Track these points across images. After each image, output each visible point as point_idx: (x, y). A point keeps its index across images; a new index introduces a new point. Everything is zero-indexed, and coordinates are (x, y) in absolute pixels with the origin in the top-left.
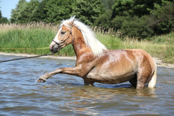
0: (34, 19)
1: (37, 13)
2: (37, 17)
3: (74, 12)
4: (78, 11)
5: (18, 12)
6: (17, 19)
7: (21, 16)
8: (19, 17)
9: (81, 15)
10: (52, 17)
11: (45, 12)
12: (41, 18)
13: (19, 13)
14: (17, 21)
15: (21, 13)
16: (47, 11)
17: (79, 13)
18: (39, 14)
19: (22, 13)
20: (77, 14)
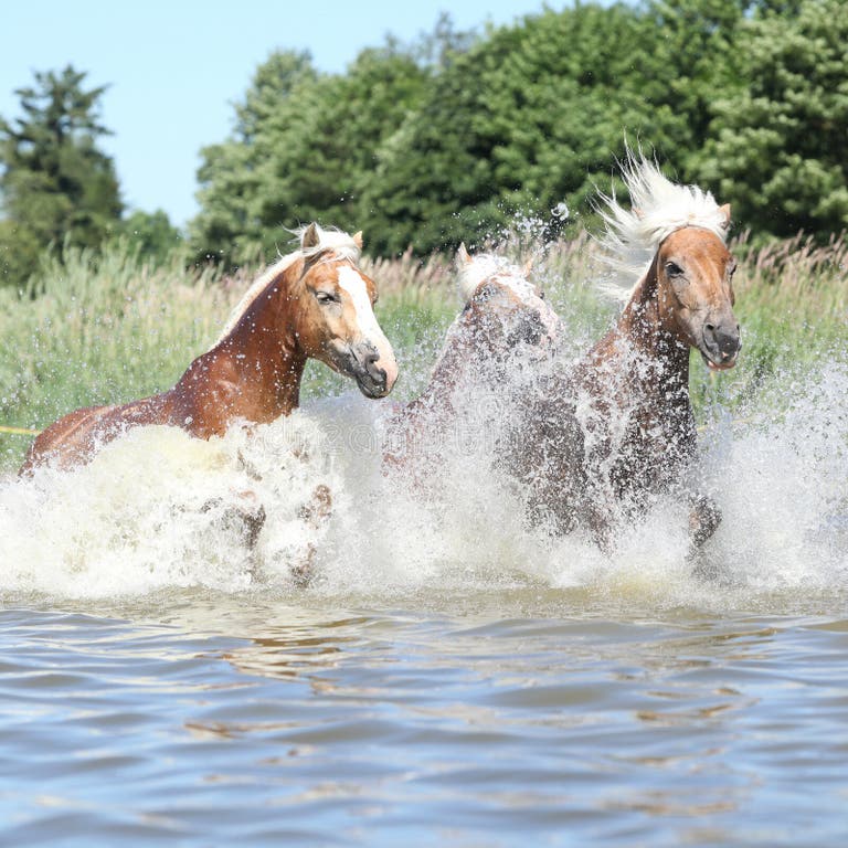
0: (396, 204)
1: (416, 158)
2: (422, 193)
3: (727, 133)
4: (762, 121)
5: (252, 162)
6: (252, 225)
7: (287, 195)
8: (267, 207)
9: (783, 156)
10: (548, 182)
11: (484, 147)
12: (453, 197)
13: (266, 171)
14: (256, 236)
15: (284, 172)
16: (501, 139)
17: (765, 136)
18: (438, 164)
19: (293, 166)
20: (753, 143)
